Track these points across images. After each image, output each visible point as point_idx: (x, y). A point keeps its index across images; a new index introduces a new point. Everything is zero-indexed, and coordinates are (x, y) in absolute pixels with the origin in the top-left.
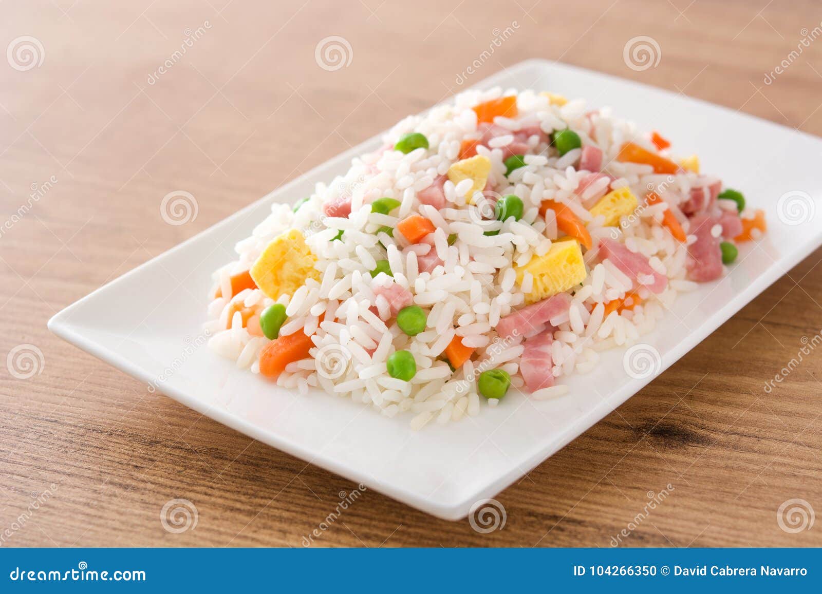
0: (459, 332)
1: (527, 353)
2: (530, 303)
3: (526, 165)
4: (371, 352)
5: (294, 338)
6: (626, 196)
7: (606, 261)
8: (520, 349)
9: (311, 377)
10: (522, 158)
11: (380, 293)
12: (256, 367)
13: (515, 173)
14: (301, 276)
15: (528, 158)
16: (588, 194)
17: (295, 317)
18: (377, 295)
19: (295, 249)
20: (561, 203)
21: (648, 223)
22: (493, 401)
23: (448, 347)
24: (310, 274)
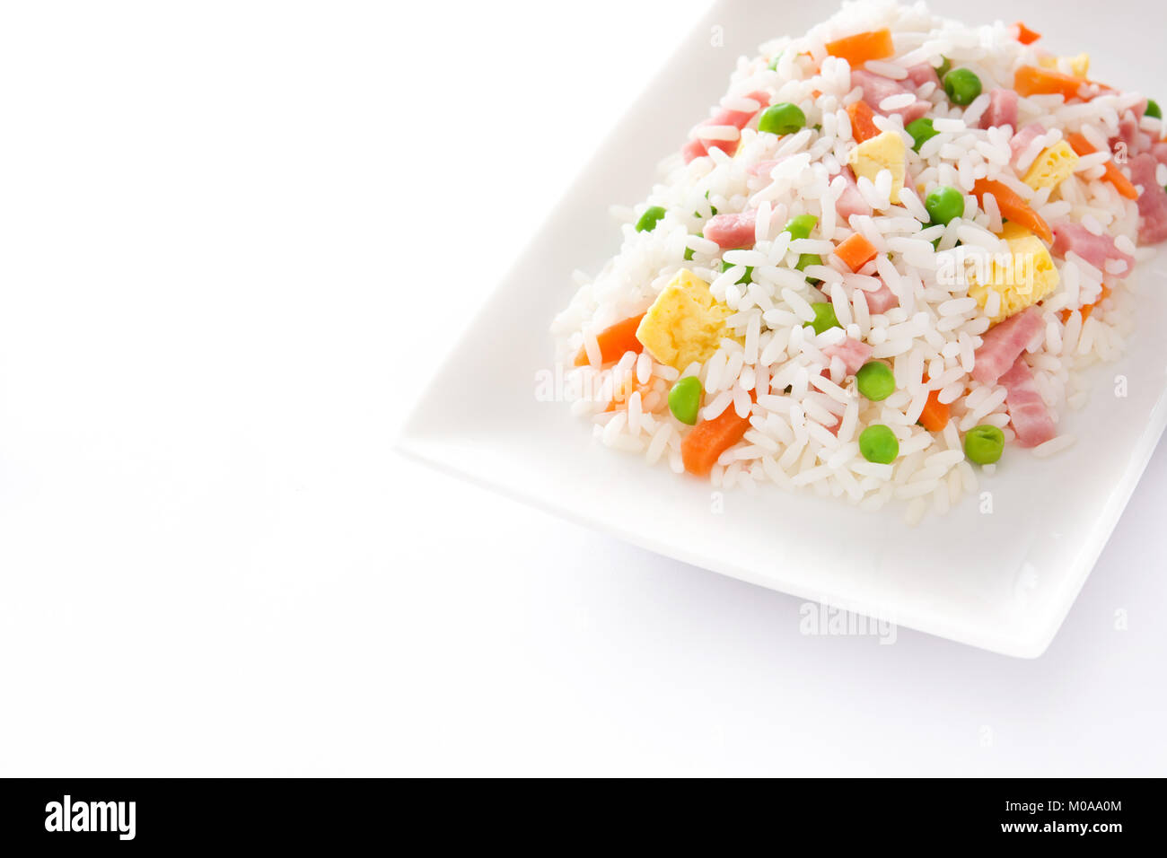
0: (931, 386)
1: (1013, 397)
2: (996, 328)
3: (938, 133)
4: (834, 430)
5: (723, 421)
6: (1064, 154)
7: (1069, 254)
8: (1002, 393)
9: (755, 468)
10: (930, 123)
11: (835, 354)
12: (678, 465)
13: (927, 147)
14: (709, 335)
15: (938, 123)
16: (1023, 163)
17: (718, 392)
18: (830, 357)
19: (695, 300)
20: (996, 181)
21: (1082, 177)
22: (988, 468)
23: (925, 408)
24: (722, 331)
